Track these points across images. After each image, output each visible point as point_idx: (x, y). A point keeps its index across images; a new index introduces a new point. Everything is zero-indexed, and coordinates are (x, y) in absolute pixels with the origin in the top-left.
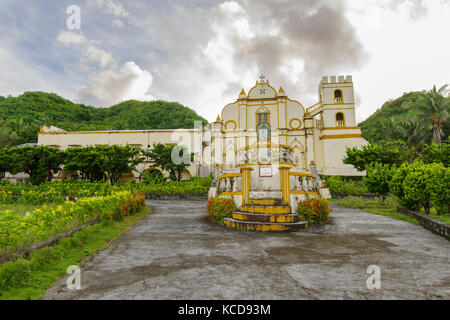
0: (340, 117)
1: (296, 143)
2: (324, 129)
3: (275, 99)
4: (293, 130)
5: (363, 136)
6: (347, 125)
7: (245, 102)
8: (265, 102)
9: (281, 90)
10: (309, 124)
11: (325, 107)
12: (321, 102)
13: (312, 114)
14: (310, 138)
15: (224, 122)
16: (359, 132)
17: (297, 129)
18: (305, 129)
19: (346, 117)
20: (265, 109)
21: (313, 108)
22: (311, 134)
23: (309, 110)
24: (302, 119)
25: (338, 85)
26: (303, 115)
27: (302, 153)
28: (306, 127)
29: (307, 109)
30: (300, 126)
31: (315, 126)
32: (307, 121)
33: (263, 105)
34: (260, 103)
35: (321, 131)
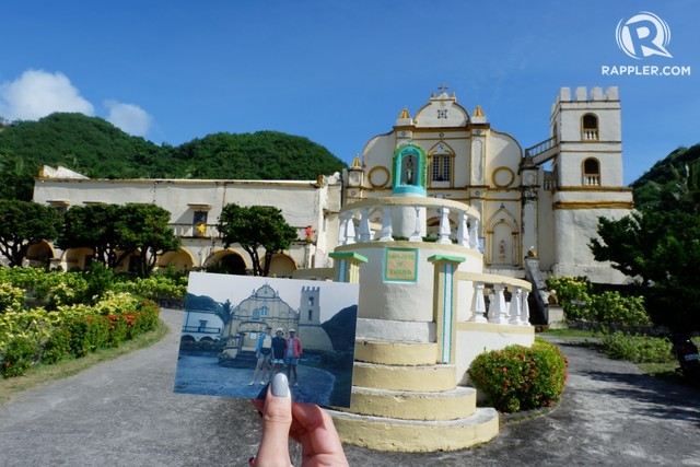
0: (591, 167)
1: (503, 215)
2: (560, 189)
3: (467, 128)
4: (499, 188)
5: (636, 204)
6: (605, 183)
7: (408, 134)
8: (447, 135)
9: (477, 112)
10: (528, 178)
11: (563, 147)
12: (555, 137)
13: (536, 160)
14: (530, 207)
15: (367, 170)
16: (629, 197)
17: (506, 188)
18: (522, 188)
19: (603, 169)
20: (446, 148)
21: (539, 150)
22: (532, 198)
23: (530, 152)
24: (515, 168)
25: (589, 105)
26: (519, 161)
27: (513, 233)
28: (524, 184)
29: (527, 150)
30: (511, 183)
31: (541, 183)
32: (525, 172)
33: (441, 139)
34: (436, 135)
35: (553, 193)
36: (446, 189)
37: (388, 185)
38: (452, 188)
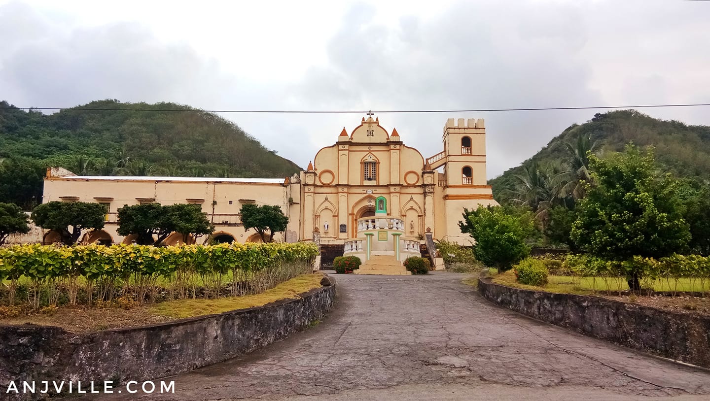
0: (467, 171)
1: (412, 204)
2: (447, 186)
3: (388, 144)
4: (409, 186)
5: (494, 196)
6: (475, 183)
7: (347, 147)
8: (374, 148)
9: (395, 133)
10: (428, 179)
11: (450, 158)
12: (445, 151)
13: (433, 167)
14: (429, 199)
15: (318, 172)
16: (489, 191)
17: (414, 186)
18: (424, 186)
19: (475, 173)
20: (373, 157)
21: (435, 159)
22: (431, 193)
23: (429, 161)
24: (420, 172)
25: (466, 131)
26: (422, 167)
27: (419, 216)
28: (425, 183)
29: (427, 160)
30: (417, 182)
31: (436, 183)
32: (426, 175)
33: (370, 151)
34: (366, 148)
35: (444, 189)
36: (374, 186)
37: (334, 183)
38: (378, 186)
